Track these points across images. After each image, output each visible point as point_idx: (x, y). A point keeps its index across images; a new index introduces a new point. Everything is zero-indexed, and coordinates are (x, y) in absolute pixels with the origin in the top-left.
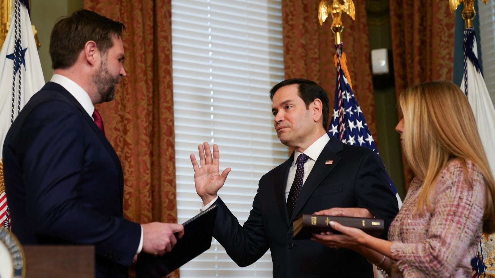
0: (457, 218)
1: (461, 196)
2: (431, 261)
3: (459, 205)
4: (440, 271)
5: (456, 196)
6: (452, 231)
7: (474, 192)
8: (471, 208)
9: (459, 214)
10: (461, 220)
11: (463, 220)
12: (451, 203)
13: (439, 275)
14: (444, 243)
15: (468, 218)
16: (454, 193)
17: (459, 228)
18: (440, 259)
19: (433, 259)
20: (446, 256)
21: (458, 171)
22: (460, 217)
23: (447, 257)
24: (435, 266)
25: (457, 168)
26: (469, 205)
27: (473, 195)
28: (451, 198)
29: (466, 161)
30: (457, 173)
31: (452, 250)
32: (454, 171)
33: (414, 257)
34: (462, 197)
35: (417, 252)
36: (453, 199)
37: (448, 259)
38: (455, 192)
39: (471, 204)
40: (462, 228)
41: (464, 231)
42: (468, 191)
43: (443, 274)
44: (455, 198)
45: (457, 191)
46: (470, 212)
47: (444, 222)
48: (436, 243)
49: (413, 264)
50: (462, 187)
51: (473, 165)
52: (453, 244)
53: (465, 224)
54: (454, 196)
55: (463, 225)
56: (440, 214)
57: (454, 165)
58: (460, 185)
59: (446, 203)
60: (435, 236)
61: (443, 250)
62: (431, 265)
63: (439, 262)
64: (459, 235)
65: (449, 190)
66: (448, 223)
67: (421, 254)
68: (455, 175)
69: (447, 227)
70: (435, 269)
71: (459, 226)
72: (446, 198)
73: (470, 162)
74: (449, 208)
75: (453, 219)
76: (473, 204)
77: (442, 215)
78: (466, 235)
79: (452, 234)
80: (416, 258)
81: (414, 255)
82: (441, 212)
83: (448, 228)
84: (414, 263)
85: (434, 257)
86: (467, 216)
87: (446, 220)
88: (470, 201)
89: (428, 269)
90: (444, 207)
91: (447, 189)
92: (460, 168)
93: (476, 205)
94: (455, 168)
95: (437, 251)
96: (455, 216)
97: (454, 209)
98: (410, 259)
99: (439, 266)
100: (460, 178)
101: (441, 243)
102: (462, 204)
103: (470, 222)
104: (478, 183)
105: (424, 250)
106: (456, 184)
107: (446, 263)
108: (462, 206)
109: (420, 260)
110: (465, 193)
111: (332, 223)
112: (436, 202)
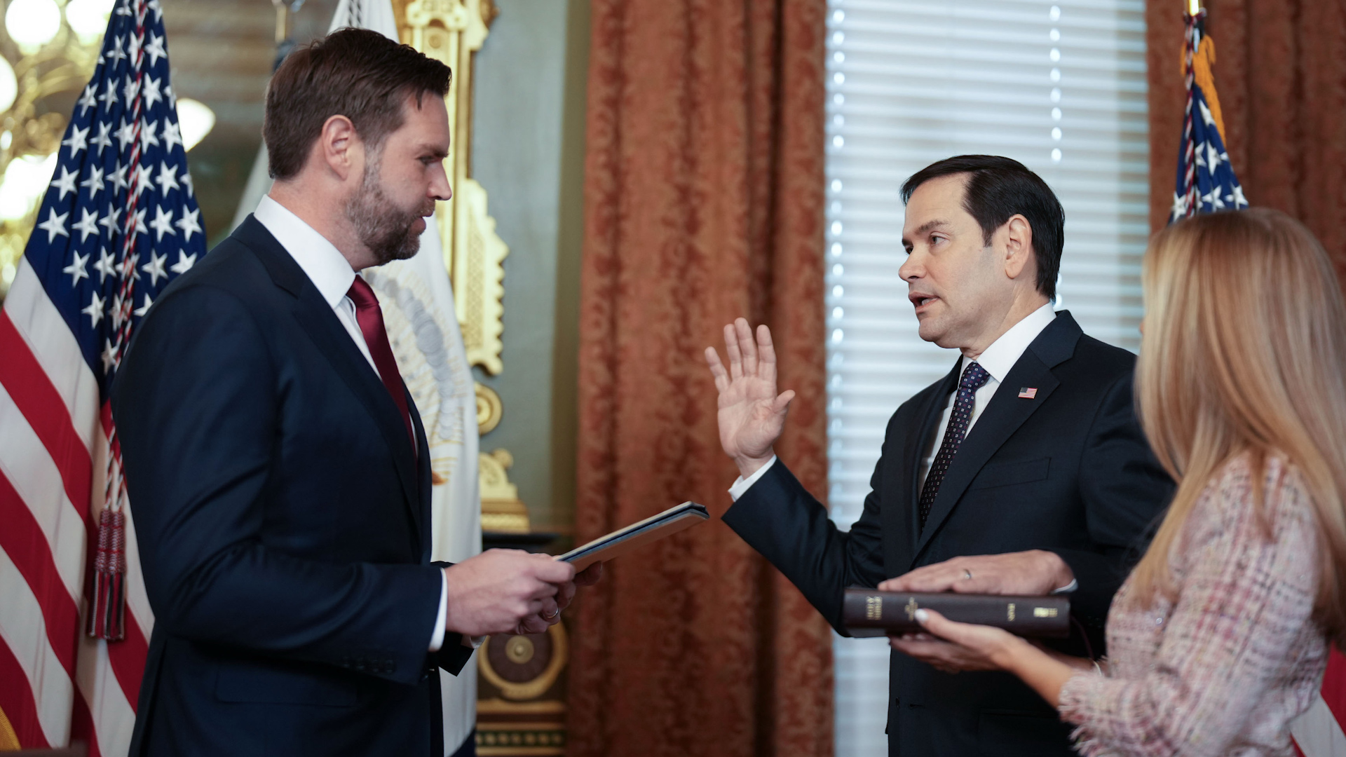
0: (1225, 623)
1: (1243, 558)
2: (1149, 739)
3: (1234, 585)
5: (1230, 558)
6: (1207, 658)
8: (1268, 594)
9: (1232, 611)
10: (1237, 629)
11: (1241, 629)
12: (1217, 578)
14: (1184, 692)
15: (1256, 622)
16: (1224, 550)
17: (1230, 651)
18: (1170, 734)
20: (1186, 727)
21: (1241, 487)
22: (1234, 619)
23: (1191, 731)
24: (1159, 751)
26: (1263, 585)
27: (1278, 557)
28: (1218, 563)
29: (1266, 460)
30: (1237, 493)
31: (1204, 711)
32: (1231, 488)
34: (1245, 563)
35: (1119, 709)
36: (1221, 568)
37: (1192, 735)
38: (1228, 547)
39: (1268, 583)
40: (1237, 649)
41: (1242, 658)
44: (1227, 563)
45: (1234, 543)
46: (1263, 607)
47: (1193, 630)
48: (1166, 692)
50: (1248, 533)
51: (1284, 472)
52: (1207, 693)
53: (1247, 639)
54: (1224, 558)
55: (1241, 640)
56: (1188, 605)
57: (1239, 463)
58: (1245, 527)
59: (1206, 577)
60: (1166, 670)
61: (1181, 710)
63: (1168, 744)
64: (1228, 671)
65: (1216, 540)
66: (1202, 633)
67: (1127, 716)
68: (1231, 500)
72: (1208, 562)
73: (1276, 462)
74: (1209, 592)
75: (1215, 624)
77: (1192, 609)
78: (1249, 668)
79: (1208, 666)
80: (1115, 726)
81: (1112, 717)
82: (1191, 601)
83: (1200, 650)
84: (1110, 738)
85: (1154, 728)
86: (1253, 617)
87: (1200, 626)
88: (1267, 575)
90: (1200, 587)
91: (1212, 535)
92: (1246, 478)
94: (1235, 479)
95: (1163, 711)
96: (1221, 615)
97: (1220, 594)
98: (1102, 726)
99: (1167, 753)
100: (1245, 508)
101: (1178, 689)
102: (1244, 583)
103: (1261, 632)
104: (1295, 523)
105: (1136, 706)
106: (1233, 525)
107: (1187, 746)
108: (1243, 589)
109: (1124, 732)
110: (1255, 552)
111: (922, 615)
112: (1185, 569)
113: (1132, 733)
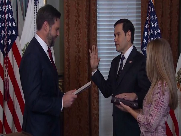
4: (151, 129)
6: (155, 113)
14: (152, 118)
17: (158, 112)
18: (150, 124)
23: (153, 124)
26: (162, 102)
27: (164, 97)
31: (155, 121)
32: (159, 86)
33: (143, 122)
34: (160, 98)
36: (157, 99)
49: (143, 125)
50: (161, 93)
52: (155, 118)
53: (160, 110)
64: (158, 115)
65: (157, 94)
73: (165, 82)
75: (156, 107)
82: (153, 103)
86: (161, 107)
90: (155, 101)
93: (165, 102)
97: (157, 103)
100: (161, 90)
104: (167, 92)
105: (146, 119)
112: (153, 98)
113: (146, 124)
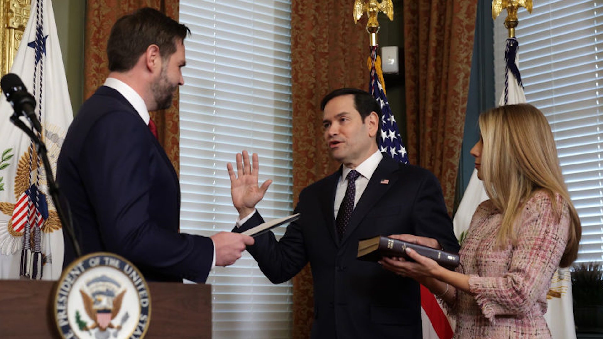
0: (542, 252)
1: (547, 229)
2: (513, 296)
3: (545, 238)
4: (521, 306)
5: (542, 229)
6: (536, 265)
7: (560, 225)
8: (557, 242)
9: (545, 249)
10: (546, 255)
11: (548, 254)
12: (537, 237)
13: (520, 310)
14: (527, 277)
15: (553, 252)
16: (540, 227)
17: (544, 263)
18: (523, 293)
19: (515, 294)
20: (529, 290)
21: (546, 203)
22: (545, 251)
23: (531, 292)
24: (517, 301)
25: (544, 200)
26: (555, 239)
27: (559, 229)
28: (537, 231)
29: (554, 193)
30: (544, 205)
31: (535, 284)
32: (541, 204)
33: (495, 291)
34: (548, 231)
35: (499, 287)
36: (538, 233)
37: (531, 294)
38: (541, 224)
39: (557, 238)
40: (547, 262)
41: (548, 266)
42: (555, 224)
43: (524, 309)
44: (541, 231)
45: (543, 224)
46: (555, 247)
47: (528, 256)
48: (518, 277)
49: (493, 299)
50: (548, 220)
51: (561, 198)
52: (537, 278)
53: (550, 258)
54: (539, 229)
55: (548, 259)
56: (523, 247)
57: (540, 196)
58: (547, 218)
59: (531, 236)
60: (518, 270)
61: (527, 284)
62: (513, 299)
63: (522, 297)
64: (543, 270)
65: (535, 222)
66: (533, 257)
67: (503, 288)
68: (542, 208)
69: (531, 261)
70: (517, 304)
71: (544, 260)
72: (532, 231)
73: (557, 194)
74: (534, 241)
75: (538, 253)
76: (558, 239)
77: (526, 249)
78: (550, 269)
79: (536, 268)
80: (498, 293)
81: (495, 289)
82: (525, 245)
83: (532, 263)
84: (495, 297)
85: (517, 291)
86: (552, 250)
87: (531, 254)
88: (556, 235)
89: (509, 303)
90: (529, 240)
91: (533, 221)
92: (547, 200)
93: (561, 239)
94: (542, 200)
95: (521, 285)
96: (540, 250)
97: (539, 242)
98: (491, 293)
99: (521, 301)
100: (547, 211)
101: (524, 277)
102: (549, 238)
103: (554, 256)
104: (564, 217)
105: (507, 284)
106: (542, 217)
107: (529, 297)
108: (548, 240)
109: (502, 294)
110: (552, 227)
111: (409, 250)
113: (505, 294)
